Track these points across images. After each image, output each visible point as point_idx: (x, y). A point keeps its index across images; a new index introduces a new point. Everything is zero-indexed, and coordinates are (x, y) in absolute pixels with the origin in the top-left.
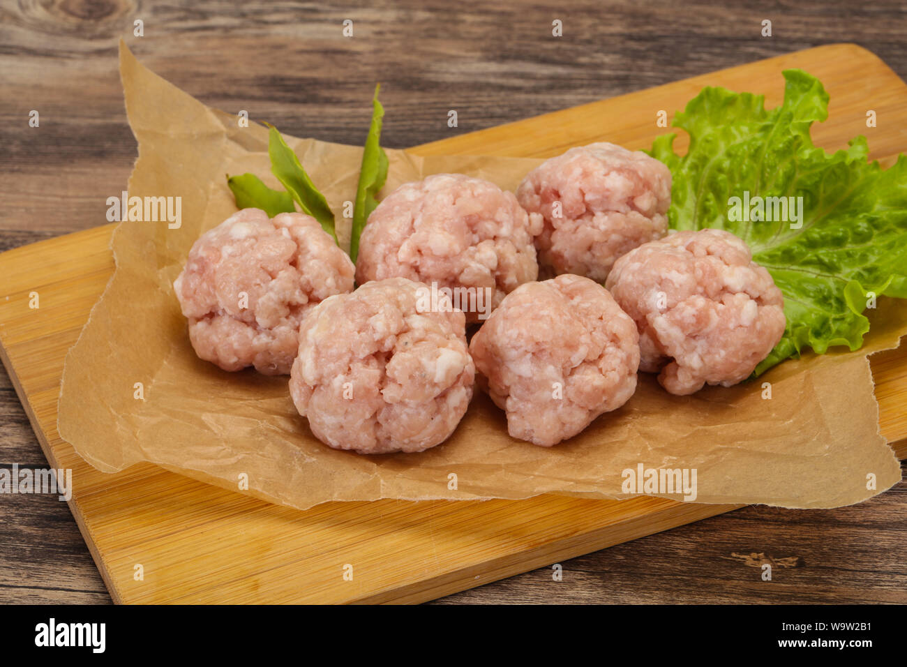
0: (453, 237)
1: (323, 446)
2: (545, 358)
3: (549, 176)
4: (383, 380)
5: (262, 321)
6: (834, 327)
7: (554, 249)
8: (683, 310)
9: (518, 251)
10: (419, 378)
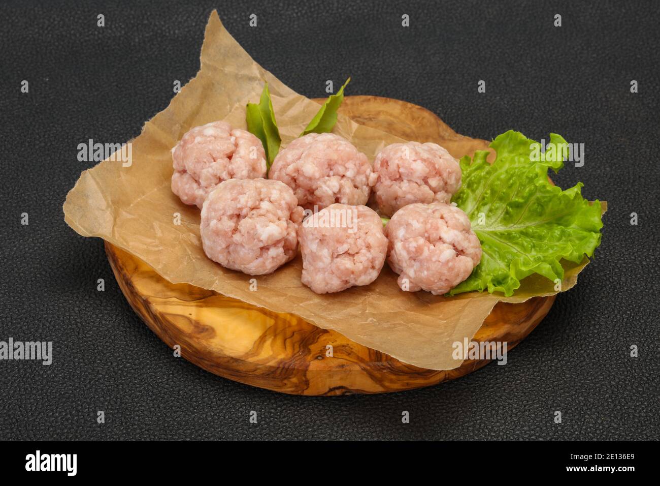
0: (317, 169)
4: (235, 230)
9: (356, 187)
10: (253, 235)
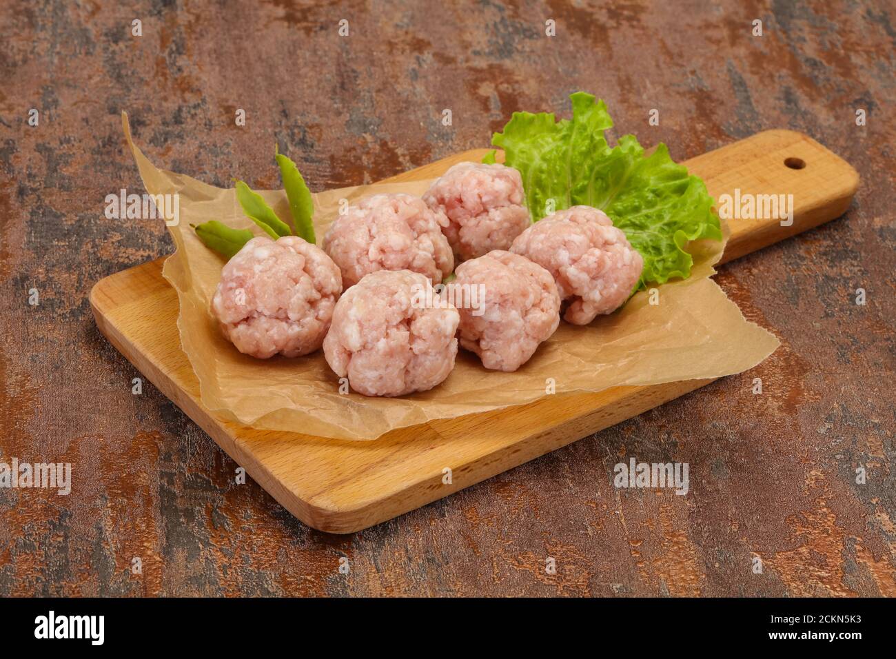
1: (364, 395)
2: (509, 305)
3: (450, 190)
5: (293, 316)
6: (660, 266)
7: (463, 241)
8: (588, 259)
